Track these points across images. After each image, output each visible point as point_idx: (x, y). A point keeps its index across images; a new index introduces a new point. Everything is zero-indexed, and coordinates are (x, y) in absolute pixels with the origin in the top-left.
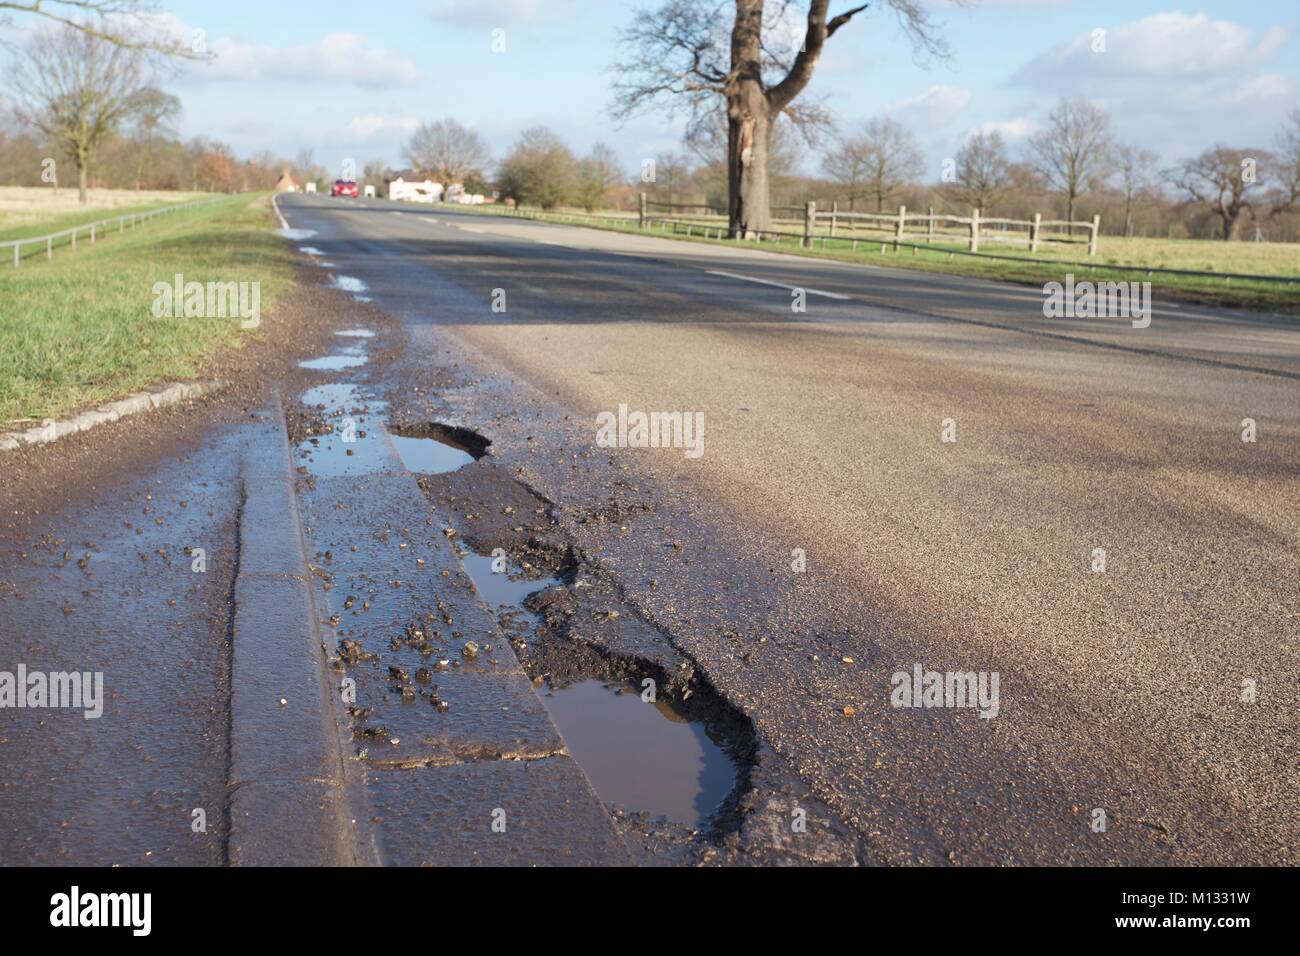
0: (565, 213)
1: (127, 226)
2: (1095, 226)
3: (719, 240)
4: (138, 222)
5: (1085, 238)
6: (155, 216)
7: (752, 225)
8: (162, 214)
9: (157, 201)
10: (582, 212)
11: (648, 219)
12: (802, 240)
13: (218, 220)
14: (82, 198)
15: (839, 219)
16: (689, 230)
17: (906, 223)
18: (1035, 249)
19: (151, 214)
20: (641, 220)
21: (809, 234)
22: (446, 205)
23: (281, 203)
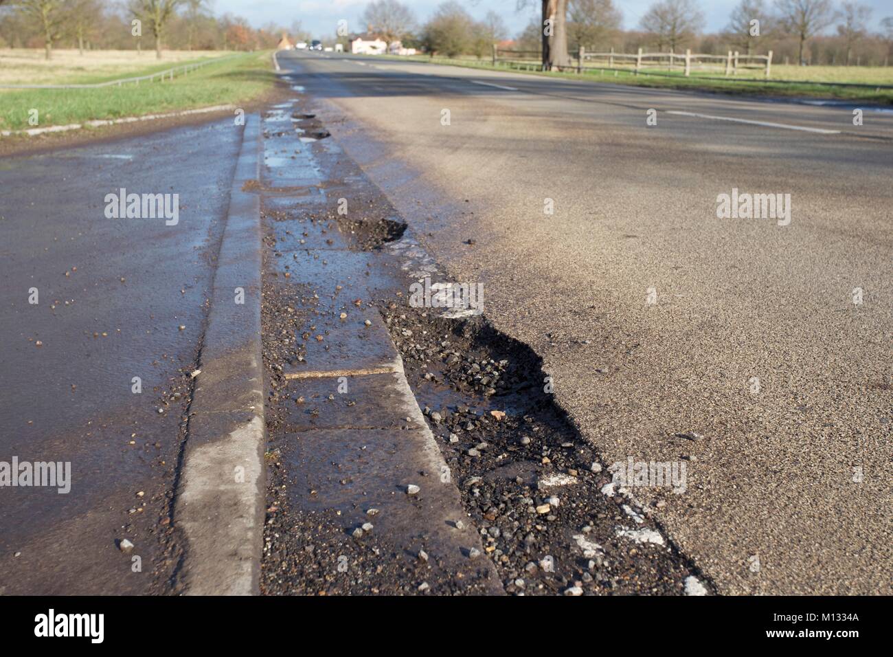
0: (463, 59)
1: (189, 72)
2: (770, 57)
3: (534, 72)
4: (194, 69)
5: (762, 65)
6: (204, 66)
7: (555, 62)
8: (208, 64)
9: (203, 57)
10: (474, 58)
11: (498, 60)
12: (576, 70)
13: (241, 66)
14: (159, 56)
15: (616, 58)
16: (519, 67)
17: (643, 59)
18: (728, 73)
19: (201, 64)
20: (494, 61)
21: (581, 66)
22: (389, 56)
23: (278, 56)
